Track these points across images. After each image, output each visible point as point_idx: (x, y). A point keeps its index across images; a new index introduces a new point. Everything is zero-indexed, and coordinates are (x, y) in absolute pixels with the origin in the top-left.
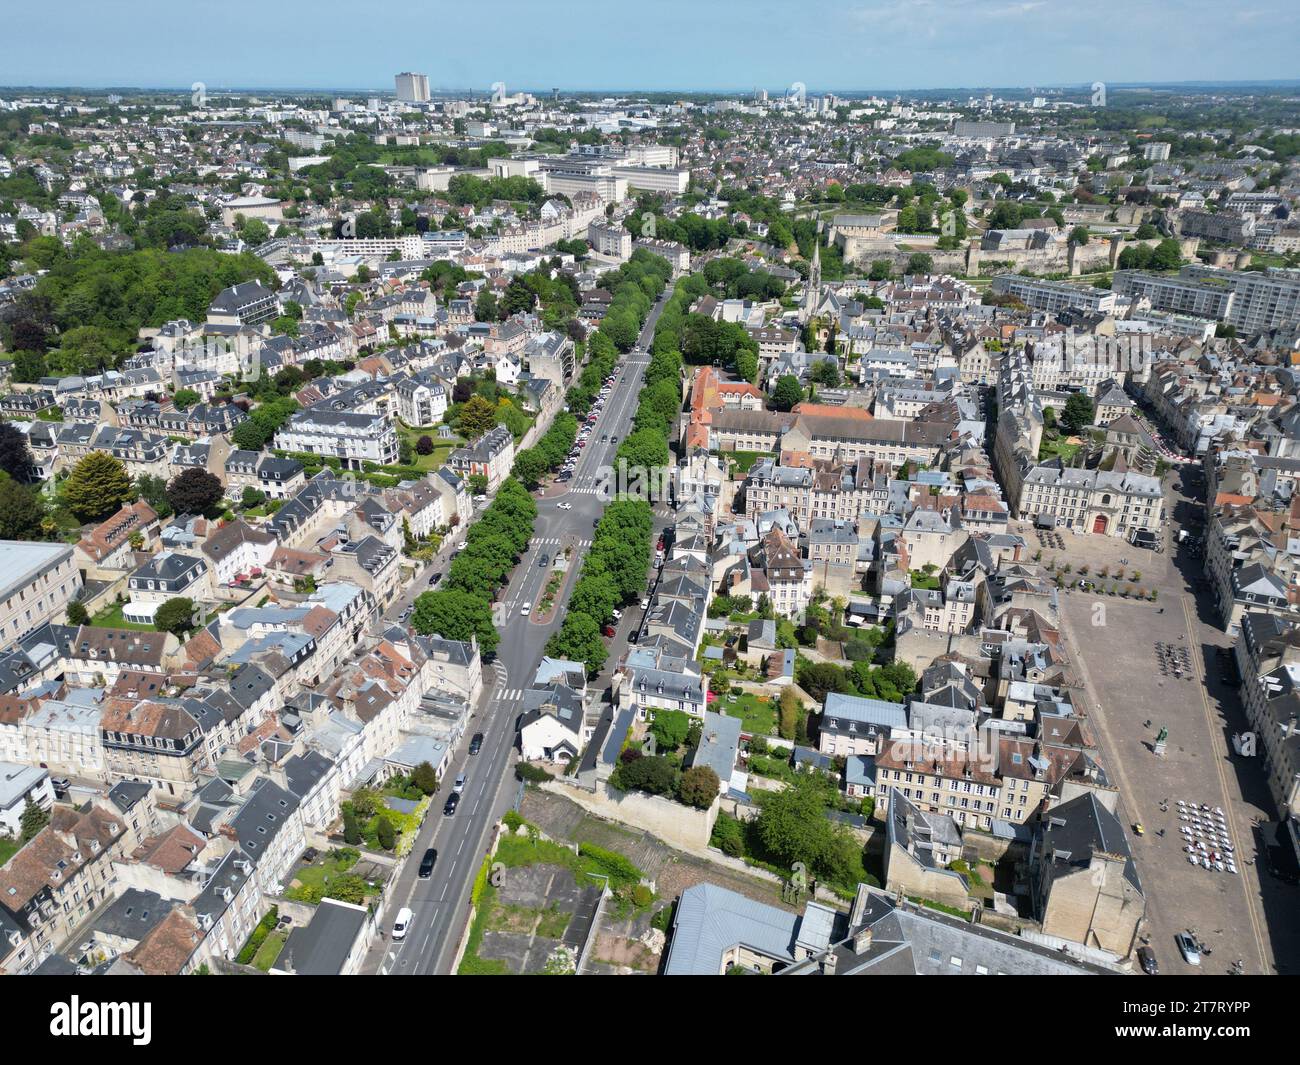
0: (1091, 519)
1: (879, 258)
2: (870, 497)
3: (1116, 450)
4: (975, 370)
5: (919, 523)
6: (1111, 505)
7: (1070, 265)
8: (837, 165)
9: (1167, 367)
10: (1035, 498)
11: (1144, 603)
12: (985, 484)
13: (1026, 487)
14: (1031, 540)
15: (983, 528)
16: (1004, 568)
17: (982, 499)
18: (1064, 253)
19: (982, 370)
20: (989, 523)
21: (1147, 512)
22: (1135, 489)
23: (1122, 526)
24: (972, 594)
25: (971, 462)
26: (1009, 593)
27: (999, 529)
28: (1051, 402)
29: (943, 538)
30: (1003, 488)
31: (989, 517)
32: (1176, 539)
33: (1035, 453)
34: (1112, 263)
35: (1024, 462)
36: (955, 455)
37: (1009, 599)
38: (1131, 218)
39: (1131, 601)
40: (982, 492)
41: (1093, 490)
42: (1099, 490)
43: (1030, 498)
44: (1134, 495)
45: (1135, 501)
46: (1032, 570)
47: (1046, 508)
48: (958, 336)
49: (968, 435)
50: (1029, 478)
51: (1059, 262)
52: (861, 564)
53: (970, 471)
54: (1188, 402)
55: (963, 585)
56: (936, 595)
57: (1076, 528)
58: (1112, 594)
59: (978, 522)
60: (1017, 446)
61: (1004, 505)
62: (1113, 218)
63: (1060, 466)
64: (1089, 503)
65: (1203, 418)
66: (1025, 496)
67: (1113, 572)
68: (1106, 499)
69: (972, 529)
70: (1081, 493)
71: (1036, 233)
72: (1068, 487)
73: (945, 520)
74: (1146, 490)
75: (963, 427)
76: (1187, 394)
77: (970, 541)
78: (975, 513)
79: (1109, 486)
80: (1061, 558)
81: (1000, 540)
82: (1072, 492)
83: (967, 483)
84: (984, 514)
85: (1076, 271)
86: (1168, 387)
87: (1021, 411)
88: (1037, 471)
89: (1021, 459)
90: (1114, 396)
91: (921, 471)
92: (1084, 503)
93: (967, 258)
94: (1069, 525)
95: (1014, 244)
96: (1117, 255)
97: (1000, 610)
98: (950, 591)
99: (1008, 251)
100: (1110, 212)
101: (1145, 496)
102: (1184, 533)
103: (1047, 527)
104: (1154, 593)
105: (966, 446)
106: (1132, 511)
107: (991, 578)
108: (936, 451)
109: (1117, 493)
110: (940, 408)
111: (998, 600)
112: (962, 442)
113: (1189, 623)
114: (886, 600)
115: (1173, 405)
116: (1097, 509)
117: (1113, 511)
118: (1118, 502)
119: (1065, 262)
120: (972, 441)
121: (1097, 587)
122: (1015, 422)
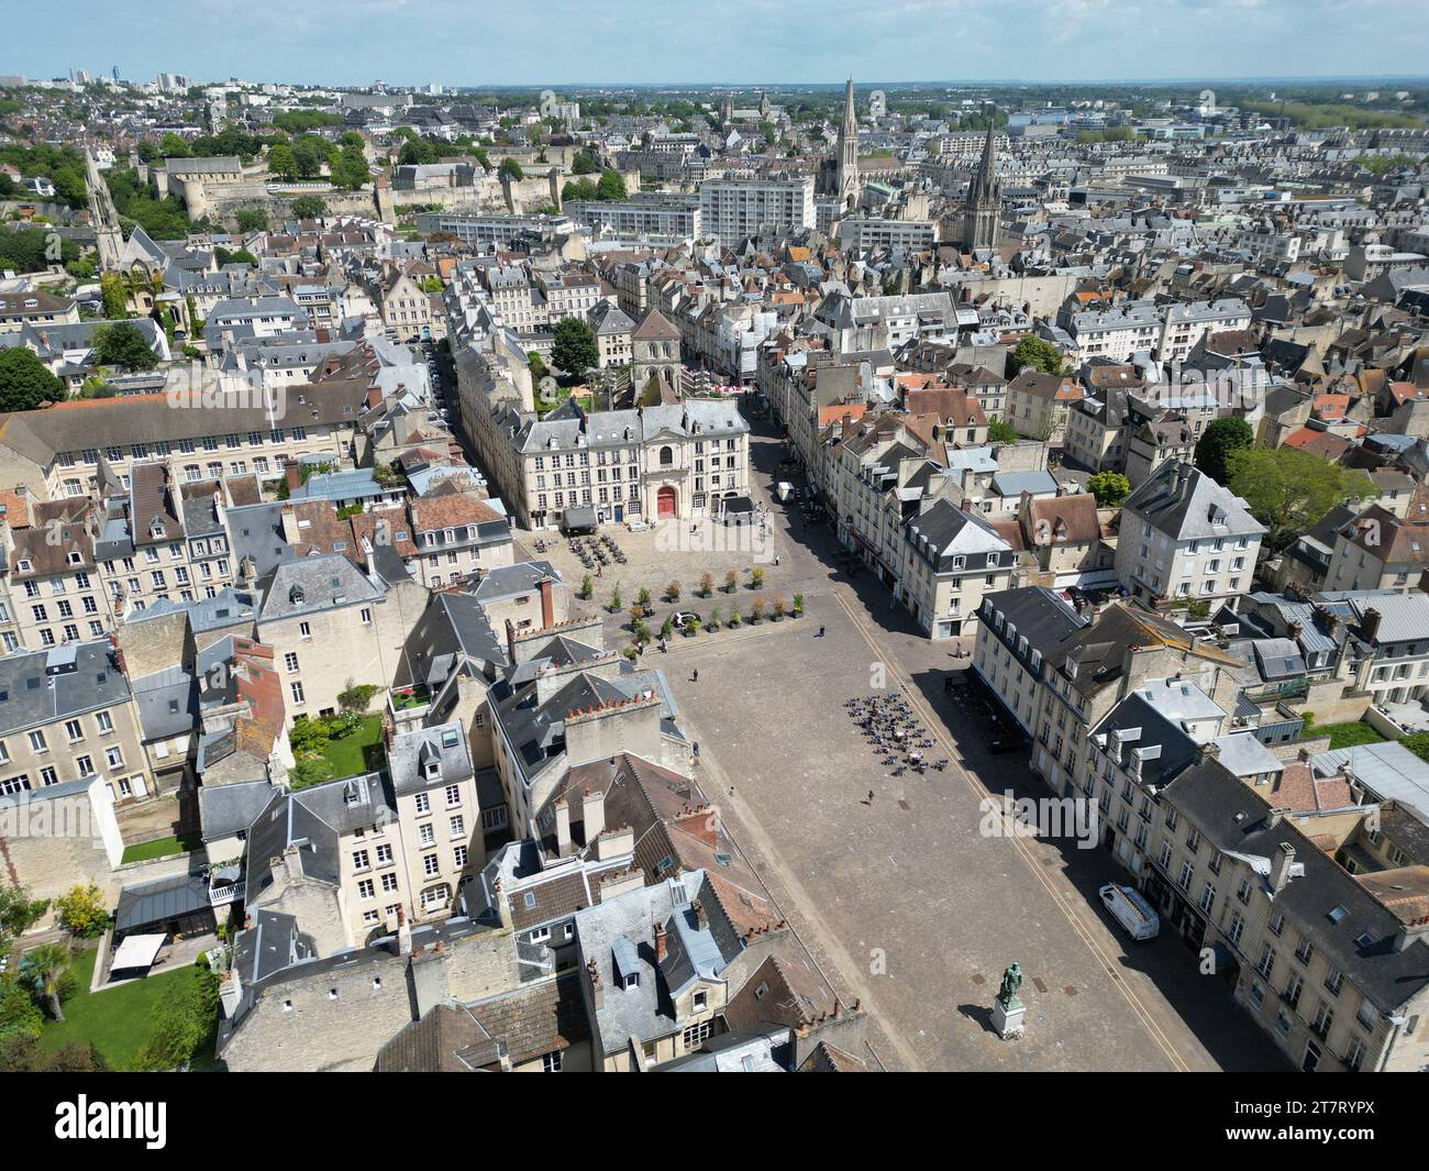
0: (650, 495)
1: (246, 208)
2: (184, 560)
3: (653, 374)
4: (410, 319)
5: (295, 595)
6: (676, 465)
7: (510, 206)
8: (185, 129)
9: (667, 276)
10: (550, 481)
11: (787, 624)
12: (449, 471)
13: (530, 464)
14: (564, 560)
15: (466, 564)
16: (524, 654)
17: (448, 502)
18: (498, 191)
19: (420, 319)
20: (475, 549)
21: (731, 461)
22: (705, 429)
23: (699, 498)
24: (462, 755)
25: (417, 438)
26: (555, 728)
27: (497, 558)
28: (533, 347)
29: (366, 614)
30: (487, 473)
31: (473, 538)
32: (776, 498)
33: (529, 403)
34: (556, 203)
35: (515, 420)
36: (381, 431)
37: (559, 746)
38: (563, 160)
39: (767, 628)
40: (447, 488)
41: (643, 445)
42: (651, 442)
43: (541, 484)
44: (706, 437)
45: (708, 446)
46: (593, 639)
47: (573, 495)
48: (371, 274)
49: (400, 391)
50: (531, 445)
51: (496, 203)
52: (161, 749)
53: (416, 453)
54: (708, 311)
55: (433, 735)
56: (365, 789)
57: (630, 518)
58: (732, 624)
59: (452, 553)
60: (494, 397)
61: (497, 506)
62: (542, 160)
63: (578, 413)
64: (641, 470)
65: (737, 326)
66: (531, 482)
67: (719, 581)
68: (666, 456)
69: (437, 572)
70: (624, 455)
71: (458, 168)
72: (600, 449)
73: (364, 569)
74: (721, 426)
75: (386, 381)
76: (703, 301)
77: (433, 603)
78: (441, 537)
79: (665, 431)
80: (625, 580)
81: (503, 582)
82: (608, 456)
83: (414, 479)
84: (462, 533)
85: (519, 211)
86: (676, 300)
87: (487, 345)
88: (541, 430)
89: (508, 418)
90: (614, 319)
91: (315, 477)
92: (633, 471)
93: (376, 201)
94: (619, 517)
95: (433, 182)
96: (560, 194)
97: (544, 785)
98: (400, 765)
99: (429, 191)
100: (538, 155)
101: (723, 435)
102: (785, 487)
103: (585, 530)
104: (798, 601)
105: (399, 411)
106: (709, 467)
107: (500, 691)
108: (347, 435)
109: (681, 439)
110: (344, 362)
111: (534, 755)
112: (390, 407)
113: (870, 640)
114: (224, 852)
115: (691, 321)
116: (655, 476)
117: (681, 474)
118: (684, 456)
119: (503, 202)
120: (409, 401)
121: (705, 616)
122: (482, 361)
